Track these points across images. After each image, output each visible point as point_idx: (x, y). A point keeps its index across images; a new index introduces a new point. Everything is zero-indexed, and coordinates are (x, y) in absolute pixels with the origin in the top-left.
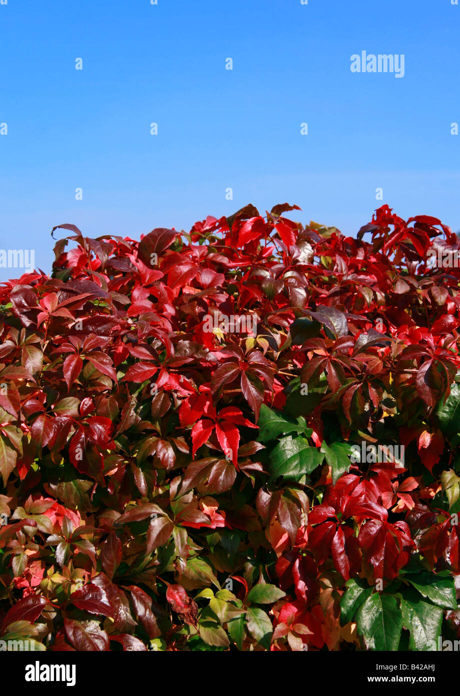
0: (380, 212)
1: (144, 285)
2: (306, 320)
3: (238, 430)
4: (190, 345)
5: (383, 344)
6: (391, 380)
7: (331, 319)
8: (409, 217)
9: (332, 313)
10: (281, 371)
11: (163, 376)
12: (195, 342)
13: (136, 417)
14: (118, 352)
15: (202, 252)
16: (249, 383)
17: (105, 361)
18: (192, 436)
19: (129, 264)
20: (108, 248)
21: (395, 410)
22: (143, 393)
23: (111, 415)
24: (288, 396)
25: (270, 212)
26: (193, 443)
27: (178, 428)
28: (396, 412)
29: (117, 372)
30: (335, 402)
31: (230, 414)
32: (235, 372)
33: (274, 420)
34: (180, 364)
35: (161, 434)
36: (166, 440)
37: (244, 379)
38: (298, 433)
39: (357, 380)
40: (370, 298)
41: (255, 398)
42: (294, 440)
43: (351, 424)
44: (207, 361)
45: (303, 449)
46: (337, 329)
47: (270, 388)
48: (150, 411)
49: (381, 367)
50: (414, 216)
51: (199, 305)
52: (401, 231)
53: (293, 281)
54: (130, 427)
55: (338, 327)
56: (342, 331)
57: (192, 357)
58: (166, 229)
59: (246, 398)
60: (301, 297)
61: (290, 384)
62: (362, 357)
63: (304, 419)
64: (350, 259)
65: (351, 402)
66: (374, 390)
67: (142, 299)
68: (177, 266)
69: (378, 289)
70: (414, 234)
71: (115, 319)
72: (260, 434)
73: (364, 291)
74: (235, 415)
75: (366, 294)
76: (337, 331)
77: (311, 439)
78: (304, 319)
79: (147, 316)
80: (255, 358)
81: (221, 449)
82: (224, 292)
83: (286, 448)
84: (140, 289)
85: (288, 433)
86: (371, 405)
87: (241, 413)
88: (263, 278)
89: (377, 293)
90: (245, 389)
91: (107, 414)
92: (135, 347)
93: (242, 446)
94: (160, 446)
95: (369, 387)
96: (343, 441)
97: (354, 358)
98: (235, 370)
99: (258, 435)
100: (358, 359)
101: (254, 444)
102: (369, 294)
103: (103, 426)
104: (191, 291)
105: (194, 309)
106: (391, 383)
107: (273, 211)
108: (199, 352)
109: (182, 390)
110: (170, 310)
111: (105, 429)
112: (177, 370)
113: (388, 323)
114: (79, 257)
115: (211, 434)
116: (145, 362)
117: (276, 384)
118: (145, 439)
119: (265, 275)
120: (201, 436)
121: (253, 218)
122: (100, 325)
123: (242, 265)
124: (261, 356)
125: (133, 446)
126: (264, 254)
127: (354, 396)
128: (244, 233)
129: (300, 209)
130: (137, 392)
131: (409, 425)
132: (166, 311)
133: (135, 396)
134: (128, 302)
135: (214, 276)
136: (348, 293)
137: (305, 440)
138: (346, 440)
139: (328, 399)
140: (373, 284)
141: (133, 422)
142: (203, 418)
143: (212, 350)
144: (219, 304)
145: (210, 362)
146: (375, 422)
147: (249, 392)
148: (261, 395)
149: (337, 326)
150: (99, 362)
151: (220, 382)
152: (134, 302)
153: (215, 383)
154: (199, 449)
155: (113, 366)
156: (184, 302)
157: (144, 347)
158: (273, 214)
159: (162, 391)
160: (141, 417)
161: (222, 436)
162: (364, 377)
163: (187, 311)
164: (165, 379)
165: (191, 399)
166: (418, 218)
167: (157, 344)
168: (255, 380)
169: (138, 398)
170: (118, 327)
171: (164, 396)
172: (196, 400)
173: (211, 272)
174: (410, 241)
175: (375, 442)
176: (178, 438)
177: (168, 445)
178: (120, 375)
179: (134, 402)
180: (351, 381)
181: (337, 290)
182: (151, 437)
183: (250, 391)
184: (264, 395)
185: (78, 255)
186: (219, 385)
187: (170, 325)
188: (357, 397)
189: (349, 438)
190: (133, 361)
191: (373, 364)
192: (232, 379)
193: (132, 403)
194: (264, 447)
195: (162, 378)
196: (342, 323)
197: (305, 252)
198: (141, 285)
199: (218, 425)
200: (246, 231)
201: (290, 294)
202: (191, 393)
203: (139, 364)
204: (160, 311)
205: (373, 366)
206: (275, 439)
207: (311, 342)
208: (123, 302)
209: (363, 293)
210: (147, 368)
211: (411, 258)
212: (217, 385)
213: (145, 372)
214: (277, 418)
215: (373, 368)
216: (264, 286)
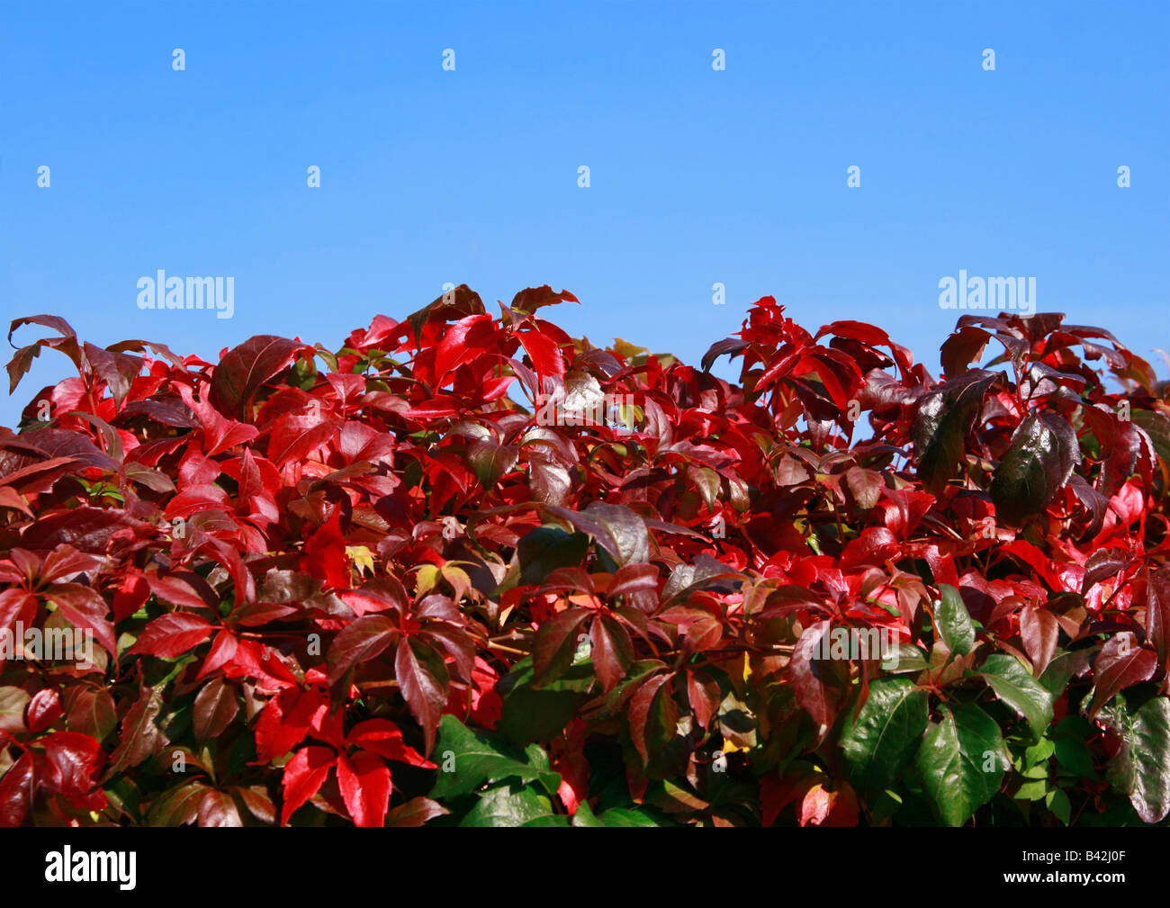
0: (757, 314)
1: (212, 452)
2: (558, 531)
3: (388, 772)
4: (292, 580)
5: (726, 587)
6: (747, 671)
7: (611, 527)
8: (821, 325)
9: (615, 516)
10: (495, 642)
11: (223, 646)
12: (305, 574)
13: (158, 737)
14: (124, 589)
15: (352, 387)
16: (415, 664)
17: (89, 605)
18: (283, 782)
19: (188, 414)
20: (132, 367)
21: (752, 737)
22: (176, 682)
23: (98, 731)
24: (507, 696)
25: (509, 305)
26: (286, 799)
27: (252, 764)
28: (754, 742)
29: (117, 634)
30: (612, 714)
31: (374, 736)
32: (385, 636)
33: (472, 750)
34: (263, 620)
35: (214, 778)
36: (226, 792)
37: (405, 653)
38: (524, 781)
39: (664, 666)
40: (712, 492)
41: (428, 697)
42: (513, 796)
43: (646, 764)
44: (326, 616)
45: (536, 817)
46: (624, 550)
47: (463, 677)
48: (191, 725)
49: (717, 638)
50: (829, 323)
51: (331, 499)
52: (797, 353)
53: (545, 450)
54: (145, 759)
55: (627, 546)
56: (637, 555)
57: (293, 604)
58: (276, 338)
59: (406, 696)
60: (558, 487)
61: (513, 669)
62: (676, 615)
63: (543, 754)
64: (683, 413)
65: (650, 715)
66: (699, 686)
67: (201, 483)
68: (291, 416)
69: (734, 473)
70: (826, 360)
71: (124, 518)
72: (438, 782)
73: (700, 475)
74: (385, 737)
75: (704, 481)
76: (624, 554)
77: (558, 798)
78: (554, 528)
79: (207, 519)
80: (435, 608)
81: (347, 813)
82: (389, 472)
83: (495, 814)
84: (198, 460)
85: (499, 779)
86: (694, 723)
87: (399, 734)
88: (473, 442)
89: (731, 483)
90: (404, 679)
91: (88, 727)
92: (164, 578)
93: (397, 809)
94: (209, 803)
95: (689, 680)
96: (631, 806)
97: (660, 616)
98: (384, 633)
99: (435, 782)
100: (671, 618)
101: (424, 805)
102: (711, 483)
103: (79, 755)
104: (320, 472)
105: (317, 509)
106: (745, 678)
107: (515, 303)
108: (313, 595)
109: (267, 677)
110: (267, 510)
111: (82, 761)
112: (260, 636)
113: (750, 548)
114: (80, 396)
115: (324, 779)
116: (184, 614)
117: (480, 670)
118: (176, 787)
119: (479, 435)
120: (304, 783)
121: (470, 317)
122: (90, 530)
123: (436, 414)
124: (449, 606)
125: (148, 804)
126: (488, 393)
127: (656, 700)
128: (448, 348)
129: (577, 301)
130: (165, 681)
131: (781, 772)
132: (258, 511)
133: (158, 689)
134: (166, 486)
135: (369, 438)
136: (665, 482)
137: (543, 799)
138: (638, 801)
139: (599, 707)
140: (723, 463)
141: (149, 747)
142: (309, 741)
143: (343, 592)
144: (377, 498)
145: (335, 617)
146: (703, 762)
147: (414, 684)
148: (441, 692)
149: (622, 544)
150: (77, 607)
151: (350, 658)
152: (183, 489)
153: (336, 661)
154: (297, 810)
155: (109, 618)
156: (299, 494)
157: (184, 580)
158: (516, 310)
159: (220, 678)
160: (168, 736)
161: (350, 784)
162: (680, 658)
163: (302, 511)
164: (226, 652)
165: (283, 697)
166: (838, 327)
167: (221, 577)
168: (431, 658)
169: (166, 695)
170: (130, 533)
171: (225, 691)
172: (296, 701)
173: (362, 430)
174: (817, 378)
175: (702, 808)
176: (252, 788)
177: (228, 802)
178: (127, 641)
179: (155, 704)
180: (651, 665)
181: (642, 474)
182: (191, 783)
183: (416, 682)
184: (448, 692)
185: (78, 391)
186: (346, 665)
187: (264, 542)
188: (662, 704)
189: (644, 798)
190: (158, 609)
191: (701, 629)
192: (373, 653)
193: (150, 706)
194: (446, 811)
195: (221, 649)
196: (636, 537)
197: (584, 397)
198: (204, 453)
199: (341, 760)
200: (454, 344)
201: (531, 477)
202: (286, 686)
203: (169, 617)
204: (242, 511)
205: (700, 633)
206: (470, 792)
207: (562, 574)
208: (156, 486)
209: (698, 480)
210: (187, 626)
211: (819, 412)
212: (341, 666)
213: (183, 635)
214: (480, 745)
215: (700, 636)
216: (473, 457)
